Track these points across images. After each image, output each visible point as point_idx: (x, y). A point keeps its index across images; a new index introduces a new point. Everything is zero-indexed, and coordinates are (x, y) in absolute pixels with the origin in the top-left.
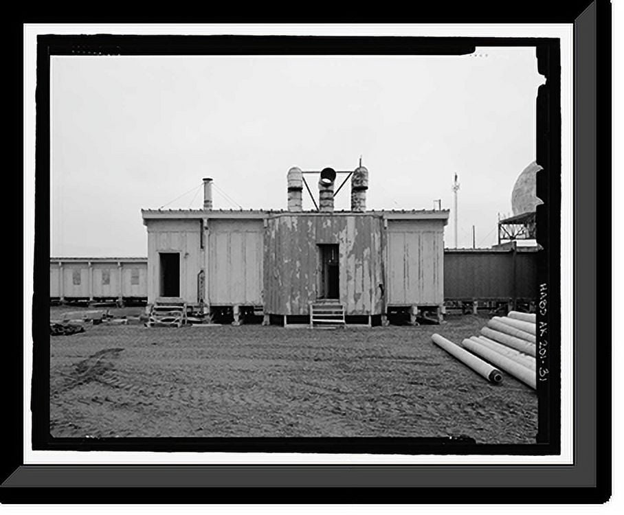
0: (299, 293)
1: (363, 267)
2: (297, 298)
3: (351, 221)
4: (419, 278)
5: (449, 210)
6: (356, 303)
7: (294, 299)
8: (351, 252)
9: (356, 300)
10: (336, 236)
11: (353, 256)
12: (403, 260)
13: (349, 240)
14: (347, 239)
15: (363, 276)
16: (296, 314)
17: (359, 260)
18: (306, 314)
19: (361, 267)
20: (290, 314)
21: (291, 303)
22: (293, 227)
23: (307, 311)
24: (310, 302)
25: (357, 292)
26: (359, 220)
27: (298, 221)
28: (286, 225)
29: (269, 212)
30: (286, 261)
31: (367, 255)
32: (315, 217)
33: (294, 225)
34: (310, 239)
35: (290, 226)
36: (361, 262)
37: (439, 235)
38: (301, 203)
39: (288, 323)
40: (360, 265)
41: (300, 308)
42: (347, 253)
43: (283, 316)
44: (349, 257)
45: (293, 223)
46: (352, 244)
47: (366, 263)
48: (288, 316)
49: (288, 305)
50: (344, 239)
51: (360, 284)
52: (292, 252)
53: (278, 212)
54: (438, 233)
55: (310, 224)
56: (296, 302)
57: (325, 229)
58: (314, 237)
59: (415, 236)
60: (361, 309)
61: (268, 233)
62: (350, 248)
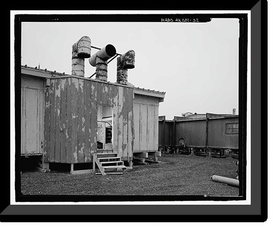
0: (83, 144)
1: (128, 125)
2: (82, 149)
3: (121, 90)
4: (147, 134)
5: (165, 93)
6: (123, 152)
7: (80, 149)
8: (121, 114)
9: (123, 150)
10: (111, 100)
11: (122, 116)
12: (139, 122)
13: (119, 104)
14: (118, 104)
15: (128, 132)
16: (82, 162)
17: (125, 120)
18: (90, 162)
19: (127, 125)
20: (77, 162)
21: (78, 153)
22: (80, 88)
23: (90, 159)
24: (92, 152)
25: (124, 143)
26: (126, 90)
27: (84, 84)
28: (74, 86)
29: (52, 73)
30: (74, 117)
31: (130, 116)
32: (96, 83)
33: (81, 87)
34: (93, 101)
35: (77, 87)
36: (126, 122)
37: (157, 107)
38: (84, 69)
39: (75, 170)
40: (126, 123)
41: (84, 157)
42: (118, 114)
43: (70, 165)
44: (119, 117)
45: (80, 85)
46: (122, 107)
47: (130, 122)
48: (75, 165)
49: (75, 155)
50: (117, 104)
51: (125, 137)
52: (79, 109)
53: (60, 75)
54: (156, 106)
55: (93, 87)
56: (81, 152)
57: (103, 93)
58: (96, 99)
59: (145, 107)
60: (126, 156)
61: (51, 92)
62: (120, 111)
